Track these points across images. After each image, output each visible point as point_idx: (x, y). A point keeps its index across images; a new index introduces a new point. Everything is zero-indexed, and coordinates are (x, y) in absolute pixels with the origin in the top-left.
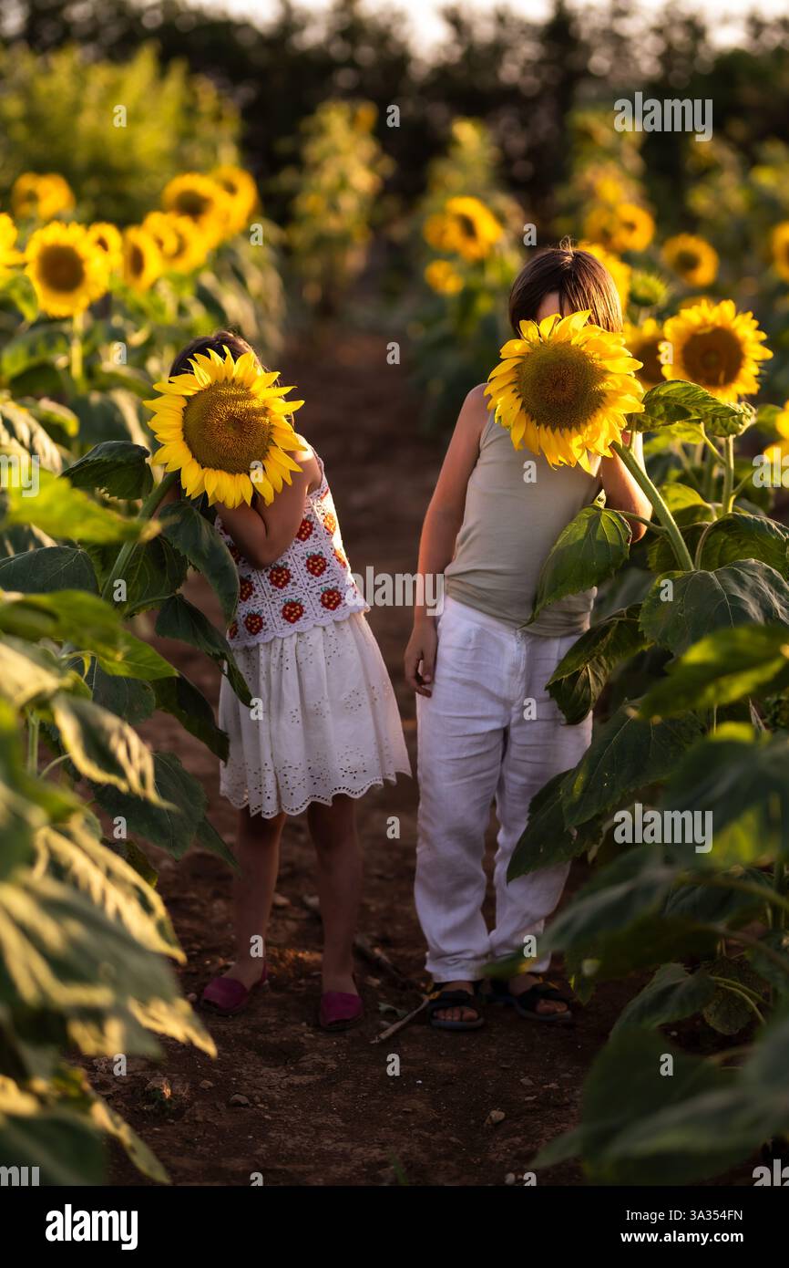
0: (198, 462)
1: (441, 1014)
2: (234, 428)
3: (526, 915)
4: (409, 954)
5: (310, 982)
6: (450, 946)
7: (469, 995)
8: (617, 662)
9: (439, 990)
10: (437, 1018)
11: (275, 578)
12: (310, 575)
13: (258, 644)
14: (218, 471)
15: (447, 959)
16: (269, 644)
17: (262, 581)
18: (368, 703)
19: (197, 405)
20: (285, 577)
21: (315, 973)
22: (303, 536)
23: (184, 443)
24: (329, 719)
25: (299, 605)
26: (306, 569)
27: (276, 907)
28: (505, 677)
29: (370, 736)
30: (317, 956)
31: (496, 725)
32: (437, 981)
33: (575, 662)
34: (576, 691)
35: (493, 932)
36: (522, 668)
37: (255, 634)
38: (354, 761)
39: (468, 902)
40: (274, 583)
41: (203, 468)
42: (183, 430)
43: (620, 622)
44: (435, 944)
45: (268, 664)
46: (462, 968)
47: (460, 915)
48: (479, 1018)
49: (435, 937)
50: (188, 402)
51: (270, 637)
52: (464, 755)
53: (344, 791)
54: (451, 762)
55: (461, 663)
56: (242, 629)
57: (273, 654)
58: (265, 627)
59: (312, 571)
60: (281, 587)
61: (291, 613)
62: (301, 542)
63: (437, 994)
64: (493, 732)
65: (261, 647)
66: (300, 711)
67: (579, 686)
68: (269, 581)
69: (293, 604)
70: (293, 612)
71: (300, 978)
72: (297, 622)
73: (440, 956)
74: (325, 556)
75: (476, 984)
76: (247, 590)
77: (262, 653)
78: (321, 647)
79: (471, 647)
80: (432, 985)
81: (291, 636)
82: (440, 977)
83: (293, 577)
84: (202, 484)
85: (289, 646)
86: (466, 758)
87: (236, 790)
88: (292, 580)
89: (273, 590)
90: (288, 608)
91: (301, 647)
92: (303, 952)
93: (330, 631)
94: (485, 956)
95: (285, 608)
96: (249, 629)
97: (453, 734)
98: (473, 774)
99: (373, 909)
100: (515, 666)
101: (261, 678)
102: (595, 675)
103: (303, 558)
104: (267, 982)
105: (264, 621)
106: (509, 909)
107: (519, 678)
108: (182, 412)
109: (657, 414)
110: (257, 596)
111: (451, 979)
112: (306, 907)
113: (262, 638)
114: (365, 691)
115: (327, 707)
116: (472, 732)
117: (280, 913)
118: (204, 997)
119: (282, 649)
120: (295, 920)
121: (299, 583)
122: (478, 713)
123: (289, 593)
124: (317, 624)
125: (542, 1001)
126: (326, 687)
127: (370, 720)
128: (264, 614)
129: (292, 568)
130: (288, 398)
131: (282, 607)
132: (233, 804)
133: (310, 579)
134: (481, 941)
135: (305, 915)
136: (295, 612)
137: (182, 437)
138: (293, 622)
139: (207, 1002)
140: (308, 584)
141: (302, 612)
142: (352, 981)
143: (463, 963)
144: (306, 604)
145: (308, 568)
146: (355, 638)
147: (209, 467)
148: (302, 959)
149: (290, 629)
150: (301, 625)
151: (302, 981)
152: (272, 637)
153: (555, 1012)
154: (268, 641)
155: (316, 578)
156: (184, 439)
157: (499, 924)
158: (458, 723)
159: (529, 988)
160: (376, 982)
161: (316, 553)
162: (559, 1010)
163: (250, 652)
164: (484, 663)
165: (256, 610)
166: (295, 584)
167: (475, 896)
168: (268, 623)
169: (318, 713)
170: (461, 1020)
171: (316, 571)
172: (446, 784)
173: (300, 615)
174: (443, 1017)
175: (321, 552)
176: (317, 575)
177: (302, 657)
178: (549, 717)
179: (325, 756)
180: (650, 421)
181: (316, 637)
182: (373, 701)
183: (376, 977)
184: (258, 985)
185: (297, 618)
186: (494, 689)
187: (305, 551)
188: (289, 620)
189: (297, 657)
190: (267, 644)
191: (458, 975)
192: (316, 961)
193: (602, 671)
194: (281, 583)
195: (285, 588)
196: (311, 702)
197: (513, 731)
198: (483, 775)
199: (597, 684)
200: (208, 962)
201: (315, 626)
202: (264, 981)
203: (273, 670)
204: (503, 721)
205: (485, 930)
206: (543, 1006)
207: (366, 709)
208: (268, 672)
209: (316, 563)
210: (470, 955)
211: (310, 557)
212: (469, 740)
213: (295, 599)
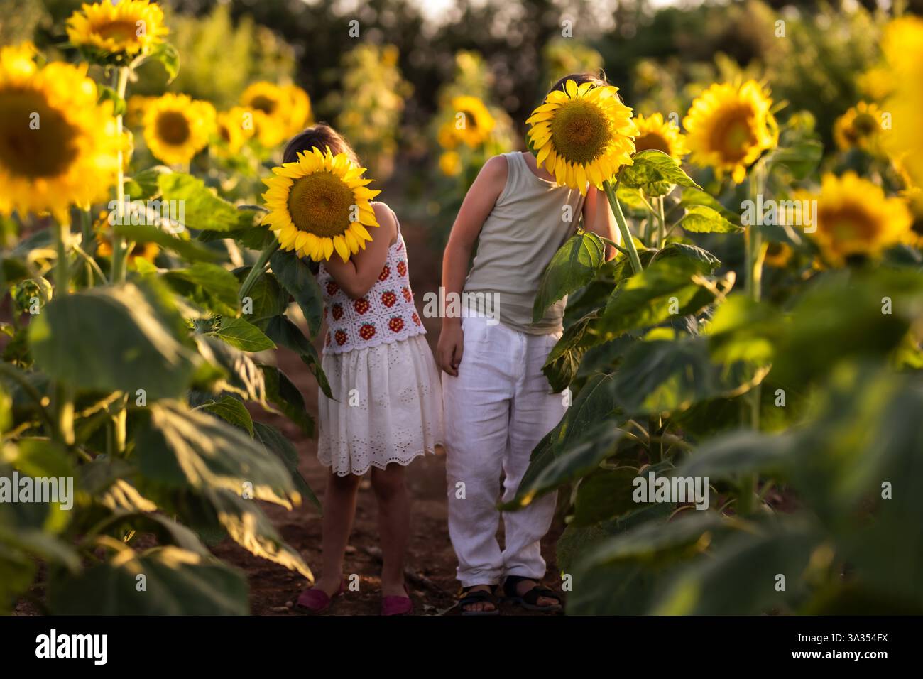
0: (295, 226)
1: (468, 607)
2: (326, 205)
3: (528, 535)
4: (444, 579)
5: (373, 595)
6: (474, 562)
7: (489, 594)
8: (589, 347)
9: (467, 591)
10: (466, 610)
11: (358, 306)
12: (383, 306)
13: (342, 353)
14: (309, 234)
15: (471, 571)
16: (349, 353)
17: (349, 308)
18: (418, 396)
19: (301, 186)
20: (366, 306)
21: (377, 590)
22: (382, 277)
23: (286, 211)
24: (389, 408)
25: (372, 327)
26: (381, 301)
27: (348, 554)
28: (512, 360)
29: (418, 421)
30: (378, 580)
31: (506, 396)
32: (465, 586)
33: (562, 350)
34: (561, 371)
35: (504, 552)
36: (524, 353)
37: (341, 345)
38: (405, 439)
39: (485, 529)
40: (358, 310)
41: (299, 230)
42: (288, 202)
43: (591, 320)
44: (464, 560)
45: (348, 366)
46: (483, 576)
47: (480, 539)
48: (496, 609)
49: (464, 556)
50: (294, 183)
51: (349, 348)
52: (486, 418)
53: (396, 461)
54: (476, 424)
55: (480, 352)
56: (333, 340)
57: (352, 359)
58: (347, 341)
59: (385, 303)
60: (362, 313)
61: (366, 333)
62: (381, 282)
63: (466, 594)
64: (505, 401)
65: (344, 354)
66: (367, 401)
67: (564, 367)
68: (354, 308)
69: (368, 326)
70: (367, 332)
71: (367, 593)
72: (370, 340)
73: (467, 569)
74: (395, 293)
75: (493, 587)
76: (338, 312)
77: (344, 358)
78: (386, 357)
79: (486, 341)
80: (461, 589)
81: (364, 349)
82: (467, 583)
83: (371, 307)
84: (294, 242)
85: (363, 355)
86: (487, 420)
87: (325, 453)
88: (370, 309)
89: (356, 315)
90: (364, 329)
91: (372, 355)
92: (368, 578)
93: (393, 346)
94: (500, 568)
95: (362, 329)
96: (338, 341)
97: (477, 403)
98: (492, 433)
99: (417, 555)
100: (519, 352)
101: (342, 376)
102: (574, 359)
103: (380, 293)
104: (342, 594)
105: (347, 336)
106: (515, 533)
107: (522, 361)
108: (288, 189)
109: (640, 172)
110: (344, 318)
111: (475, 584)
112: (367, 553)
113: (345, 348)
114: (416, 389)
115: (387, 400)
116: (490, 402)
117: (350, 557)
118: (299, 603)
119: (358, 356)
120: (361, 562)
121: (375, 311)
122: (494, 388)
123: (367, 318)
124: (384, 342)
125: (541, 598)
126: (387, 385)
127: (418, 410)
128: (347, 332)
129: (371, 300)
130: (370, 187)
131: (360, 328)
132: (322, 463)
133: (384, 308)
134: (496, 558)
135: (368, 559)
136: (369, 332)
137: (286, 207)
138: (367, 339)
139: (301, 606)
140: (381, 313)
141: (374, 332)
142: (404, 590)
143: (483, 573)
144: (377, 327)
145: (383, 300)
146: (411, 350)
147: (303, 230)
148: (367, 582)
149: (364, 345)
150: (373, 341)
151: (368, 595)
152: (352, 349)
153: (550, 605)
154: (349, 351)
155: (387, 308)
156: (288, 208)
157: (507, 545)
158: (481, 395)
159: (531, 589)
160: (421, 594)
161: (390, 290)
162: (553, 603)
163: (337, 357)
164: (496, 352)
165: (343, 328)
166: (372, 312)
167: (491, 525)
168: (350, 338)
169: (381, 403)
170: (483, 610)
171: (388, 303)
172: (474, 440)
173: (372, 335)
174: (470, 610)
175: (393, 290)
176: (389, 306)
177: (372, 363)
178: (540, 389)
179: (384, 435)
180: (634, 176)
181: (382, 350)
182: (421, 396)
183: (421, 591)
184: (336, 595)
185: (370, 336)
186: (503, 369)
187: (381, 288)
188: (364, 337)
189: (368, 362)
190: (348, 353)
191: (481, 581)
192: (377, 583)
193: (579, 355)
194: (362, 311)
195: (364, 314)
196: (376, 396)
197: (517, 401)
198: (498, 434)
199: (575, 365)
200: (299, 585)
201: (382, 343)
202: (340, 593)
203: (351, 371)
204: (510, 394)
205: (499, 551)
206: (541, 600)
207: (417, 401)
208: (348, 372)
209: (389, 298)
210: (489, 567)
211: (385, 293)
212: (488, 407)
213: (370, 323)
